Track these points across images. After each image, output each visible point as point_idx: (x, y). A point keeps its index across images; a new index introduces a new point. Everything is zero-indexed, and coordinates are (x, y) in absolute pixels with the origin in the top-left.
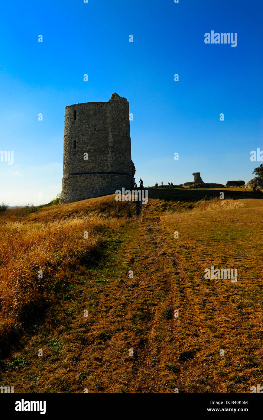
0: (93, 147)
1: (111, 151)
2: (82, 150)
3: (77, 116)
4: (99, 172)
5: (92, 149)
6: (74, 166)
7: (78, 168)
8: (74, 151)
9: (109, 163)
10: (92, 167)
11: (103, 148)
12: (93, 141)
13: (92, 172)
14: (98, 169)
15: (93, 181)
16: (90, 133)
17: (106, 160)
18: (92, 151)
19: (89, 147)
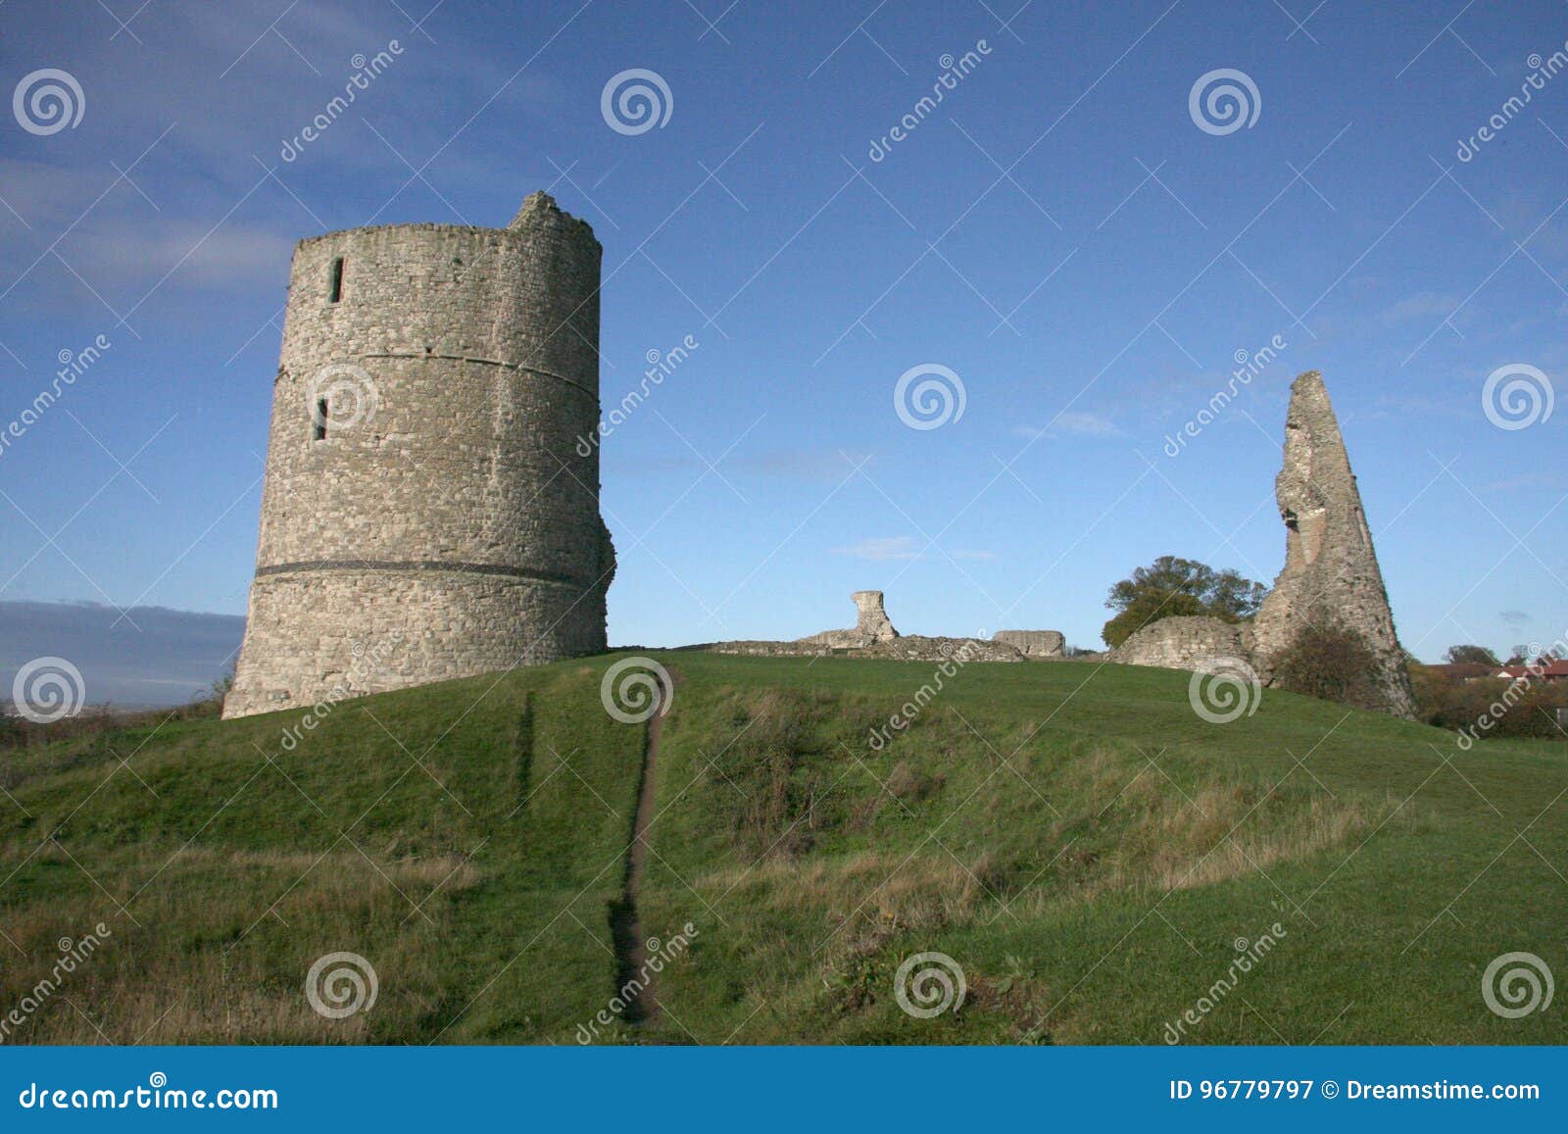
0: (410, 436)
1: (499, 462)
2: (359, 449)
3: (345, 284)
4: (435, 560)
5: (409, 446)
6: (312, 528)
7: (328, 534)
8: (317, 452)
9: (489, 517)
10: (398, 535)
11: (464, 443)
12: (416, 406)
13: (398, 559)
14: (428, 547)
15: (401, 608)
16: (400, 367)
17: (473, 504)
18: (404, 452)
19: (390, 437)
